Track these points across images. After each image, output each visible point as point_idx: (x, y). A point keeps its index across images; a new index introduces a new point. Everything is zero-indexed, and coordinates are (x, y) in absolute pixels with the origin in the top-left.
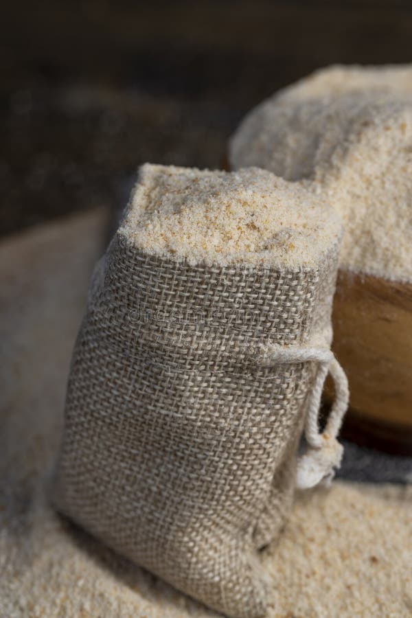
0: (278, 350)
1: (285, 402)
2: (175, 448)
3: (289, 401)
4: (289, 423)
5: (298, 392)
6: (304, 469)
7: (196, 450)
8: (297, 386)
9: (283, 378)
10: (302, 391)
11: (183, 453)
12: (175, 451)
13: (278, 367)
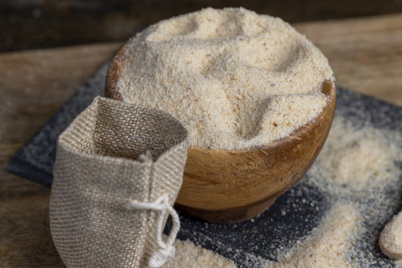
0: (135, 203)
1: (142, 228)
2: (87, 246)
3: (144, 227)
4: (144, 236)
5: (149, 222)
6: (154, 259)
7: (97, 247)
8: (148, 220)
9: (140, 217)
10: (151, 222)
11: (91, 248)
12: (87, 247)
13: (137, 211)
